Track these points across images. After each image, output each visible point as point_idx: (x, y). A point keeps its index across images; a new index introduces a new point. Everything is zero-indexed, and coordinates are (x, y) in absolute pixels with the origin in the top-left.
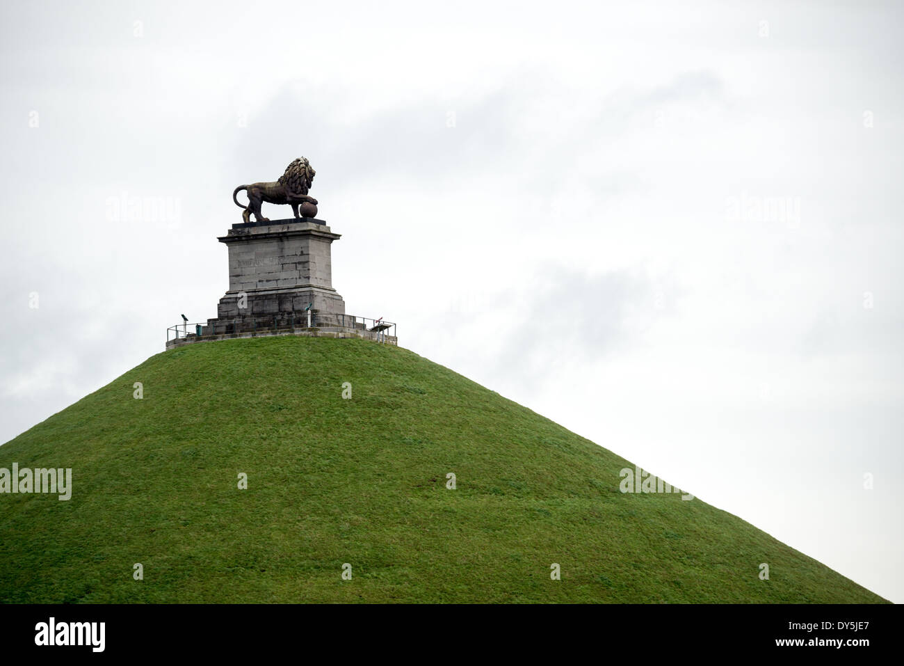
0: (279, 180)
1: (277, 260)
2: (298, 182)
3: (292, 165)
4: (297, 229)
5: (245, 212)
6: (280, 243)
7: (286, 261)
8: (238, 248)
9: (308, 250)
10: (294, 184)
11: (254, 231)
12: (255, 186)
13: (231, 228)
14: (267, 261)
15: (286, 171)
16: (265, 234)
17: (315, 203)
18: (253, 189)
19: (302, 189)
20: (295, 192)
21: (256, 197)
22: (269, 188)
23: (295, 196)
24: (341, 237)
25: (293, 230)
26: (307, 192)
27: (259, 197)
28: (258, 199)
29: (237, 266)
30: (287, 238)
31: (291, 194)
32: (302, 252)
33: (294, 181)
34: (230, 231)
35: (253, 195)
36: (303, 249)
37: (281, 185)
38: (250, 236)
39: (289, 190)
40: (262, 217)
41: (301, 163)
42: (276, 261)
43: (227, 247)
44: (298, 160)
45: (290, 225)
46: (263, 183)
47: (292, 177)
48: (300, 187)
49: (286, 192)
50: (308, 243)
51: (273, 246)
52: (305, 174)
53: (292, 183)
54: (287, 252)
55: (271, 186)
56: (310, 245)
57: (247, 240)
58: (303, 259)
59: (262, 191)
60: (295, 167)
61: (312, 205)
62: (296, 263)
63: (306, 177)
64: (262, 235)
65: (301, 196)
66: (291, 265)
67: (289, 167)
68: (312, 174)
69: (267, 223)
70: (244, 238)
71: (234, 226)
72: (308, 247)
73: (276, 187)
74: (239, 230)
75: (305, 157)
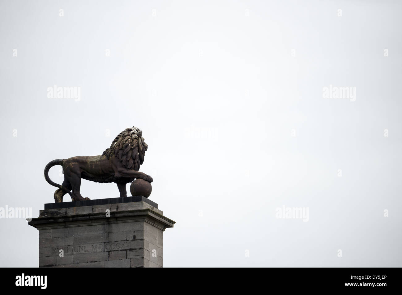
0: (105, 153)
1: (102, 247)
2: (130, 154)
3: (122, 135)
4: (129, 209)
5: (57, 192)
6: (106, 226)
7: (113, 247)
8: (51, 232)
9: (143, 235)
10: (124, 158)
11: (72, 212)
12: (73, 160)
13: (43, 209)
14: (89, 248)
15: (114, 142)
16: (89, 215)
17: (149, 180)
18: (71, 164)
19: (134, 163)
20: (125, 167)
21: (75, 173)
22: (91, 162)
23: (125, 171)
24: (174, 225)
25: (123, 210)
26: (138, 168)
27: (79, 172)
28: (78, 175)
29: (50, 254)
30: (117, 221)
31: (120, 169)
32: (134, 237)
33: (125, 153)
34: (42, 212)
35: (72, 171)
36: (136, 234)
37: (108, 159)
38: (68, 217)
39: (119, 163)
40: (82, 197)
41: (133, 133)
42: (100, 248)
43: (38, 231)
44: (130, 130)
45: (120, 205)
46: (83, 157)
47: (122, 149)
48: (131, 161)
49: (114, 167)
50: (143, 227)
51: (98, 230)
52: (138, 146)
53: (123, 155)
54: (115, 237)
55: (94, 160)
56: (145, 229)
57: (64, 222)
58: (134, 245)
59: (83, 166)
60: (127, 138)
61: (147, 183)
62: (126, 250)
63: (139, 151)
64: (84, 215)
65: (132, 171)
66: (120, 252)
67: (117, 138)
68: (146, 148)
69: (88, 202)
70: (60, 220)
71: (47, 206)
72: (142, 231)
73: (100, 161)
74: (53, 210)
75: (137, 127)
